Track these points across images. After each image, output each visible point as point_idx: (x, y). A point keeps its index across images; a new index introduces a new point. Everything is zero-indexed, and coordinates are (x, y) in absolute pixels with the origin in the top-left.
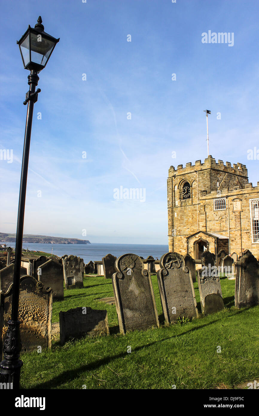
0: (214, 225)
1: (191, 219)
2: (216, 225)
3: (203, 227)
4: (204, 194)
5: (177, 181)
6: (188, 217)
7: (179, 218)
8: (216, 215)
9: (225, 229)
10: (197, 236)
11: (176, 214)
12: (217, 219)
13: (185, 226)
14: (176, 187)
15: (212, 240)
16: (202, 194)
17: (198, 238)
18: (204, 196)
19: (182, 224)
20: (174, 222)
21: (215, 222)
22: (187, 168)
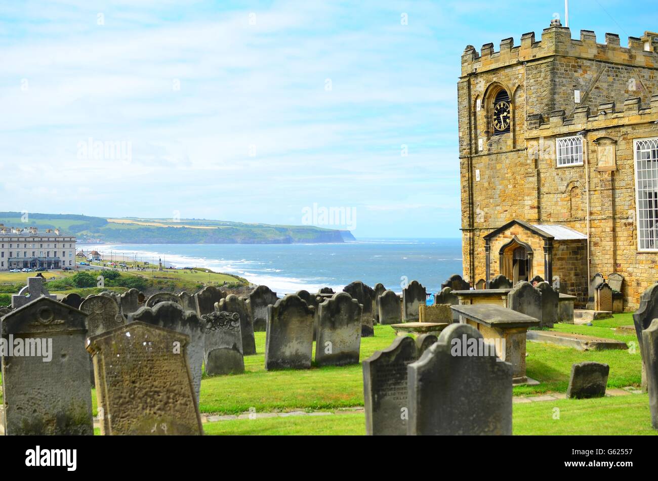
0: (556, 203)
1: (510, 187)
2: (560, 203)
3: (532, 208)
4: (535, 123)
5: (481, 86)
6: (506, 182)
7: (486, 185)
8: (562, 180)
9: (580, 214)
10: (508, 232)
11: (477, 172)
12: (563, 188)
13: (498, 206)
14: (479, 102)
15: (539, 243)
16: (531, 124)
17: (510, 238)
18: (536, 128)
19: (491, 201)
20: (474, 195)
21: (559, 195)
22: (502, 52)
